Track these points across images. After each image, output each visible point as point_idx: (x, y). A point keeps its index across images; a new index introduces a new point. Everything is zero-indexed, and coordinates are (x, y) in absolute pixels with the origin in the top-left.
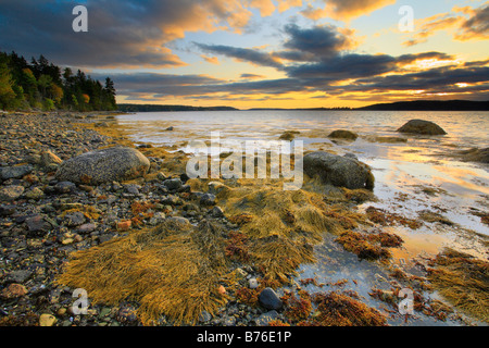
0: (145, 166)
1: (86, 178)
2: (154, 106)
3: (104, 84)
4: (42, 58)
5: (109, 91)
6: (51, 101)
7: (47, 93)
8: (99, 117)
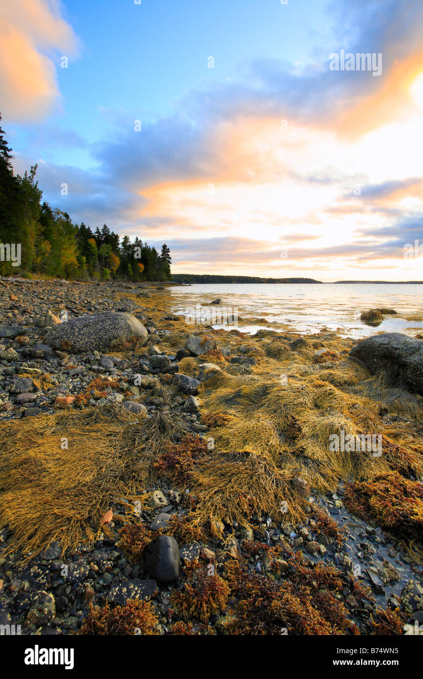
0: (139, 337)
1: (67, 344)
2: (208, 276)
3: (159, 252)
4: (105, 227)
5: (164, 259)
6: (108, 271)
7: (105, 262)
8: (149, 288)
